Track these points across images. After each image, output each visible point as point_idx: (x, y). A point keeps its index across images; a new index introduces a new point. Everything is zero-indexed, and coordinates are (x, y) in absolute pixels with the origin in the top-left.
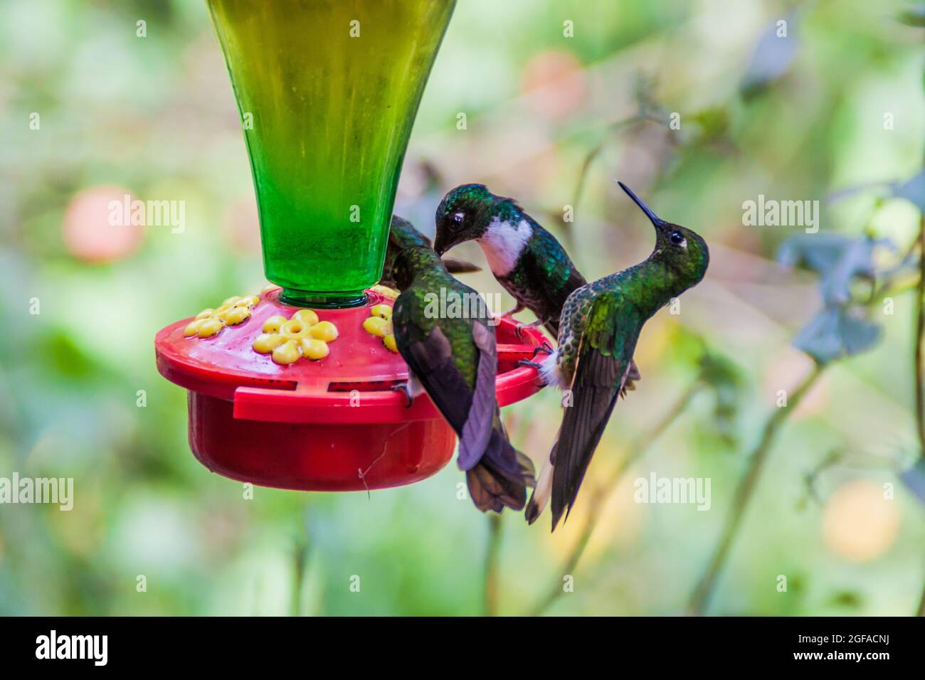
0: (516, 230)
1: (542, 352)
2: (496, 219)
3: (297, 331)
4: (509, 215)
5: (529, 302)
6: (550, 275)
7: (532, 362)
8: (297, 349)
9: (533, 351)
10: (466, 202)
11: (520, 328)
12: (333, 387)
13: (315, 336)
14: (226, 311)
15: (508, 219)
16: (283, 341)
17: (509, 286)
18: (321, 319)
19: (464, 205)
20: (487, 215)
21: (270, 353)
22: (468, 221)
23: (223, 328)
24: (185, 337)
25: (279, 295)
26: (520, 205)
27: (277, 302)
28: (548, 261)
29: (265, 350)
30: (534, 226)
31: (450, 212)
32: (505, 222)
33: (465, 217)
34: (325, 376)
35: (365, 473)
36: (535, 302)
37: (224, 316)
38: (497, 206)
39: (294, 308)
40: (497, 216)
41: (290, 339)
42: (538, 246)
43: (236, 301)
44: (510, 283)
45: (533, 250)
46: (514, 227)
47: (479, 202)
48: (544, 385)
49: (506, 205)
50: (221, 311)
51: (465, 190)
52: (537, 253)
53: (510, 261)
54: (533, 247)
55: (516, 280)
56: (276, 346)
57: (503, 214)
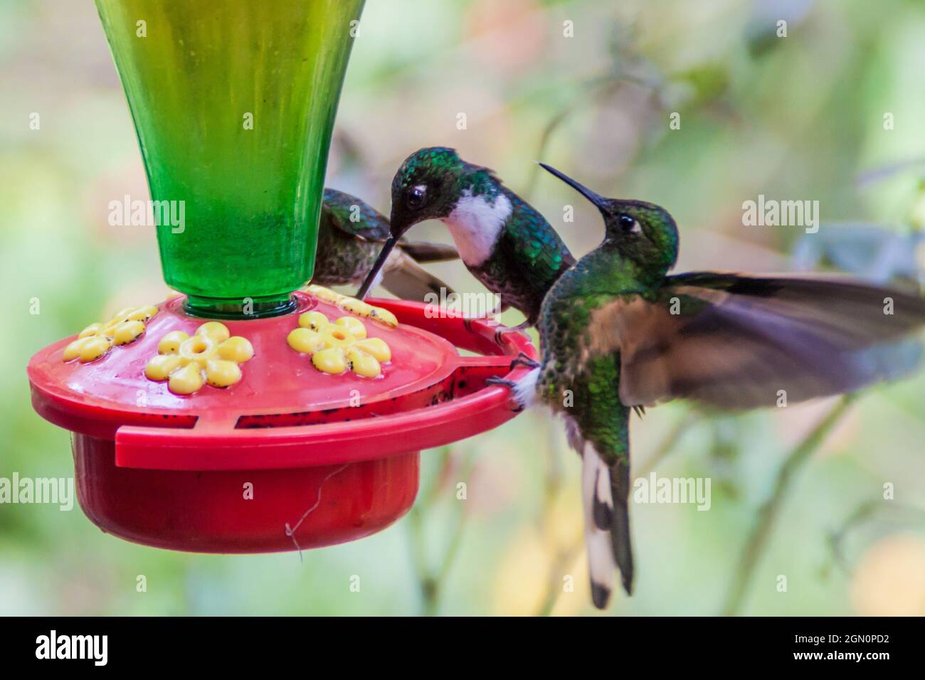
0: (492, 207)
1: (520, 365)
2: (467, 192)
3: (201, 350)
4: (483, 189)
5: (510, 297)
6: (533, 263)
7: (505, 379)
8: (200, 374)
9: (509, 365)
10: (429, 171)
11: (500, 333)
12: (243, 423)
13: (225, 356)
14: (115, 326)
15: (483, 193)
16: (183, 364)
17: (484, 278)
18: (232, 334)
19: (425, 176)
20: (455, 188)
21: (167, 380)
22: (431, 196)
23: (110, 349)
24: (65, 361)
25: (183, 303)
26: (499, 176)
27: (180, 313)
28: (532, 246)
29: (161, 376)
30: (516, 202)
31: (409, 184)
32: (479, 196)
33: (427, 191)
34: (235, 407)
35: (294, 529)
36: (518, 298)
37: (112, 333)
38: (469, 176)
39: (200, 319)
40: (468, 188)
41: (192, 360)
42: (518, 227)
43: (129, 313)
44: (485, 274)
45: (511, 232)
46: (490, 203)
47: (446, 171)
48: (519, 410)
49: (481, 175)
50: (109, 327)
51: (426, 156)
52: (517, 235)
53: (485, 246)
54: (512, 228)
55: (492, 272)
56: (175, 371)
57: (475, 187)
